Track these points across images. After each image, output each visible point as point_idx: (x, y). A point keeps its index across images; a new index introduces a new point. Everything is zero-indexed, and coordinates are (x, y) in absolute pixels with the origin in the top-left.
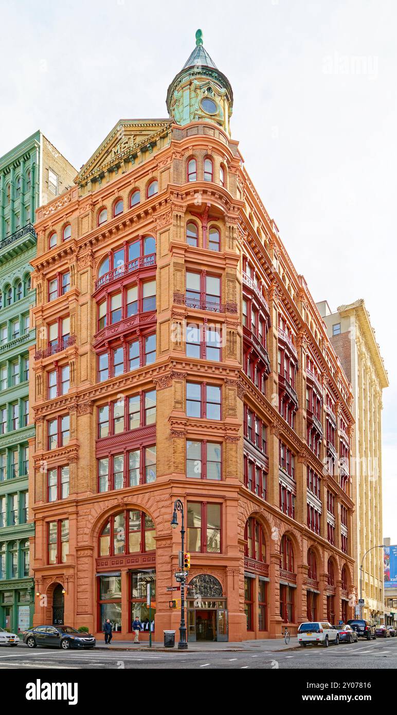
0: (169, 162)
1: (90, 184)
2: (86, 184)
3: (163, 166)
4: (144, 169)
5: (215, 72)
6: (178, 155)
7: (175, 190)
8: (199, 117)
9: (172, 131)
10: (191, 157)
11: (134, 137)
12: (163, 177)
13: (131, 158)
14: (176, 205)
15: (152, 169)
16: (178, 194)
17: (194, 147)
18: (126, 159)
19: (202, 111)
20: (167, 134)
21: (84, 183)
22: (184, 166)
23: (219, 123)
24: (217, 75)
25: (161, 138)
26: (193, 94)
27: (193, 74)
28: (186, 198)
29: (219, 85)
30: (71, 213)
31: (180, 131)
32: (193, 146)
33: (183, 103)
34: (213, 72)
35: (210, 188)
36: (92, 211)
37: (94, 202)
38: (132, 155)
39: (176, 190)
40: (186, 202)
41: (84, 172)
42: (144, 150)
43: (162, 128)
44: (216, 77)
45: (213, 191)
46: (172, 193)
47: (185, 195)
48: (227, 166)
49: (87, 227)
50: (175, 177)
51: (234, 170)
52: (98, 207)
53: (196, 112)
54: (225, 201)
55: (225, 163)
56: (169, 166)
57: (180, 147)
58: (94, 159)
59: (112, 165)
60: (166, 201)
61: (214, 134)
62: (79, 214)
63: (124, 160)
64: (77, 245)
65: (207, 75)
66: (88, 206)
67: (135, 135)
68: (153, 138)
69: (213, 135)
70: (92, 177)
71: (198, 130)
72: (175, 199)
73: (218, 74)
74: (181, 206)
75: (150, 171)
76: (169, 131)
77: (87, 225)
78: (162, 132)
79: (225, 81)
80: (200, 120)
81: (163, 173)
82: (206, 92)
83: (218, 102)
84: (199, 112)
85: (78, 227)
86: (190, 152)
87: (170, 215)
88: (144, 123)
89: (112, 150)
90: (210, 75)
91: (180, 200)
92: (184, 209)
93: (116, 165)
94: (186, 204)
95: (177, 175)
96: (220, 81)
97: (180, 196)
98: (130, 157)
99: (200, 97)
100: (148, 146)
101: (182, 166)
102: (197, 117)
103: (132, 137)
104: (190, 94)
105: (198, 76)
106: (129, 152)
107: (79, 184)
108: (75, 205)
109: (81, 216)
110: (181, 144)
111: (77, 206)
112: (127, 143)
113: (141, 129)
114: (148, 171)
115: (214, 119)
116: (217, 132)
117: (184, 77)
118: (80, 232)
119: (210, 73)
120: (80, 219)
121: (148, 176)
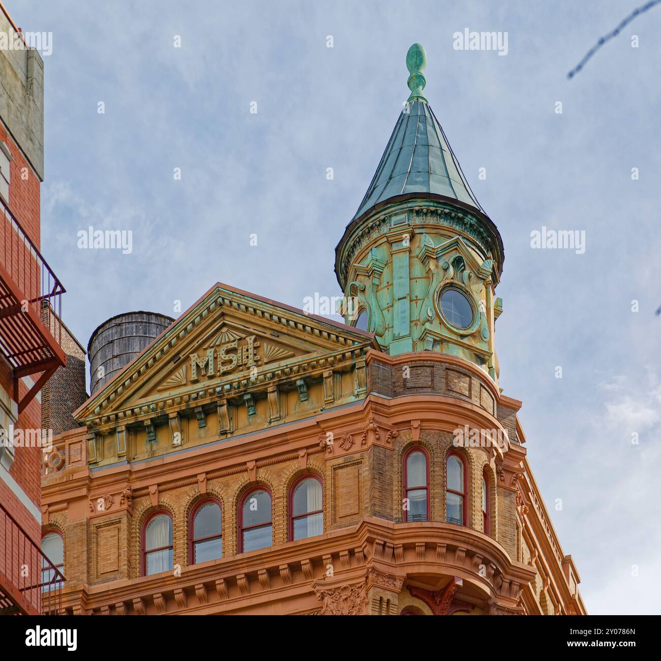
0: (357, 447)
1: (121, 437)
2: (113, 432)
3: (342, 452)
4: (286, 442)
5: (473, 215)
6: (384, 436)
7: (378, 534)
8: (435, 341)
9: (367, 365)
10: (414, 447)
11: (255, 340)
12: (341, 482)
13: (248, 400)
14: (379, 574)
15: (307, 448)
16: (384, 545)
17: (425, 424)
18: (233, 398)
19: (441, 323)
20: (353, 367)
21: (104, 428)
22: (397, 466)
23: (479, 358)
24: (474, 221)
25: (334, 372)
26: (418, 270)
27: (418, 213)
28: (404, 556)
29: (478, 247)
30: (65, 505)
31: (387, 368)
32: (422, 421)
33: (390, 285)
34: (466, 213)
35: (464, 542)
36: (130, 514)
37: (135, 490)
38: (252, 394)
39: (382, 535)
40: (402, 566)
41: (108, 399)
42: (286, 388)
43: (341, 350)
44: (471, 225)
45: (470, 548)
46: (370, 541)
47: (401, 550)
48: (495, 471)
49: (113, 558)
50: (377, 494)
51: (508, 478)
52: (145, 504)
53: (428, 325)
54: (493, 572)
55: (493, 465)
56: (357, 456)
57: (389, 416)
58: (139, 372)
59: (193, 404)
60: (351, 553)
61: (470, 390)
62: (88, 514)
63: (228, 400)
64: (86, 604)
65: (452, 218)
66: (118, 499)
67: (258, 338)
68: (313, 367)
69: (467, 393)
70: (131, 421)
71: (432, 375)
72: (378, 558)
73: (477, 218)
74: (392, 577)
75: (302, 453)
76: (360, 362)
77: (114, 550)
78: (340, 361)
79: (490, 235)
80: (438, 349)
81: (340, 471)
82: (451, 268)
83: (476, 296)
84: (435, 327)
85: (89, 550)
86: (415, 436)
87: (363, 594)
88: (288, 316)
89: (187, 358)
90: (460, 221)
91: (388, 560)
92: (399, 584)
93: (203, 406)
94: (402, 573)
95: (382, 490)
96: (480, 233)
97: (389, 551)
98: (247, 397)
99: (437, 284)
100: (299, 383)
101: (392, 464)
102: (430, 338)
103: (250, 340)
104: (410, 265)
105: (431, 221)
106: (245, 385)
107: (90, 428)
108: (79, 488)
109: (96, 522)
110: (393, 410)
111: (84, 492)
112: (233, 351)
113: (278, 327)
114: (297, 450)
115: (469, 347)
116: (476, 382)
117: (396, 214)
118: (93, 565)
119: (460, 215)
120: (93, 529)
121: (296, 461)
